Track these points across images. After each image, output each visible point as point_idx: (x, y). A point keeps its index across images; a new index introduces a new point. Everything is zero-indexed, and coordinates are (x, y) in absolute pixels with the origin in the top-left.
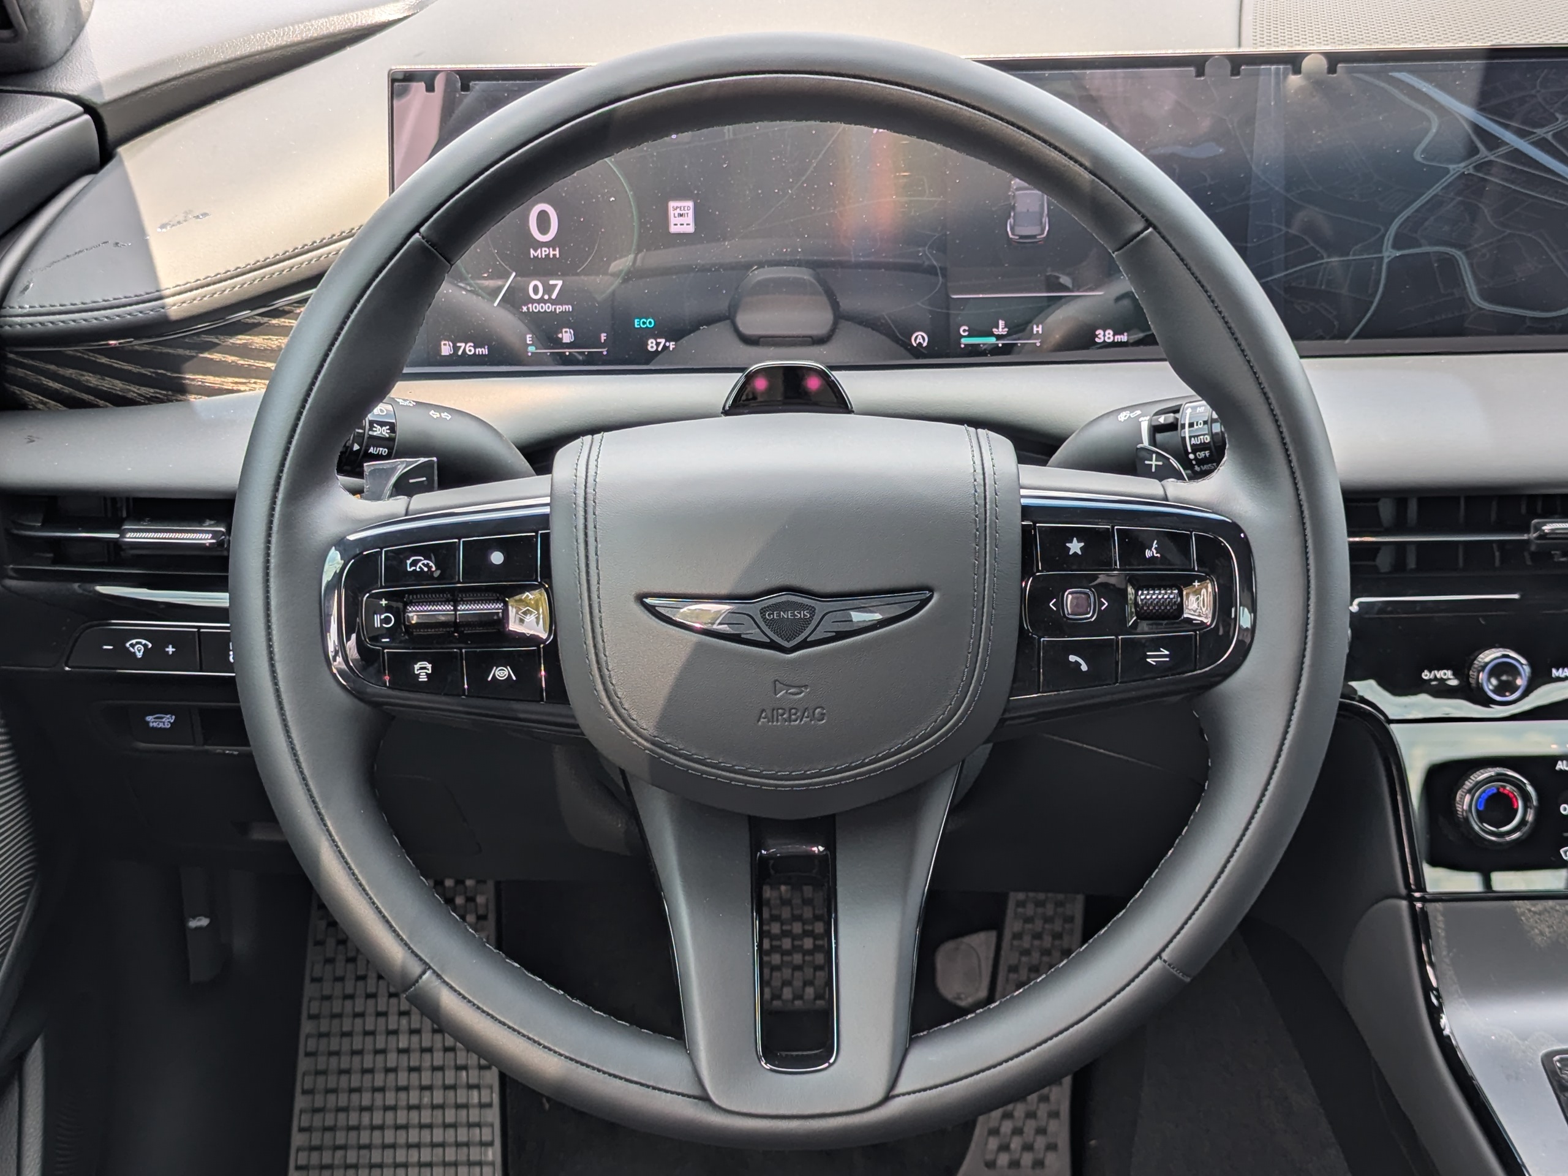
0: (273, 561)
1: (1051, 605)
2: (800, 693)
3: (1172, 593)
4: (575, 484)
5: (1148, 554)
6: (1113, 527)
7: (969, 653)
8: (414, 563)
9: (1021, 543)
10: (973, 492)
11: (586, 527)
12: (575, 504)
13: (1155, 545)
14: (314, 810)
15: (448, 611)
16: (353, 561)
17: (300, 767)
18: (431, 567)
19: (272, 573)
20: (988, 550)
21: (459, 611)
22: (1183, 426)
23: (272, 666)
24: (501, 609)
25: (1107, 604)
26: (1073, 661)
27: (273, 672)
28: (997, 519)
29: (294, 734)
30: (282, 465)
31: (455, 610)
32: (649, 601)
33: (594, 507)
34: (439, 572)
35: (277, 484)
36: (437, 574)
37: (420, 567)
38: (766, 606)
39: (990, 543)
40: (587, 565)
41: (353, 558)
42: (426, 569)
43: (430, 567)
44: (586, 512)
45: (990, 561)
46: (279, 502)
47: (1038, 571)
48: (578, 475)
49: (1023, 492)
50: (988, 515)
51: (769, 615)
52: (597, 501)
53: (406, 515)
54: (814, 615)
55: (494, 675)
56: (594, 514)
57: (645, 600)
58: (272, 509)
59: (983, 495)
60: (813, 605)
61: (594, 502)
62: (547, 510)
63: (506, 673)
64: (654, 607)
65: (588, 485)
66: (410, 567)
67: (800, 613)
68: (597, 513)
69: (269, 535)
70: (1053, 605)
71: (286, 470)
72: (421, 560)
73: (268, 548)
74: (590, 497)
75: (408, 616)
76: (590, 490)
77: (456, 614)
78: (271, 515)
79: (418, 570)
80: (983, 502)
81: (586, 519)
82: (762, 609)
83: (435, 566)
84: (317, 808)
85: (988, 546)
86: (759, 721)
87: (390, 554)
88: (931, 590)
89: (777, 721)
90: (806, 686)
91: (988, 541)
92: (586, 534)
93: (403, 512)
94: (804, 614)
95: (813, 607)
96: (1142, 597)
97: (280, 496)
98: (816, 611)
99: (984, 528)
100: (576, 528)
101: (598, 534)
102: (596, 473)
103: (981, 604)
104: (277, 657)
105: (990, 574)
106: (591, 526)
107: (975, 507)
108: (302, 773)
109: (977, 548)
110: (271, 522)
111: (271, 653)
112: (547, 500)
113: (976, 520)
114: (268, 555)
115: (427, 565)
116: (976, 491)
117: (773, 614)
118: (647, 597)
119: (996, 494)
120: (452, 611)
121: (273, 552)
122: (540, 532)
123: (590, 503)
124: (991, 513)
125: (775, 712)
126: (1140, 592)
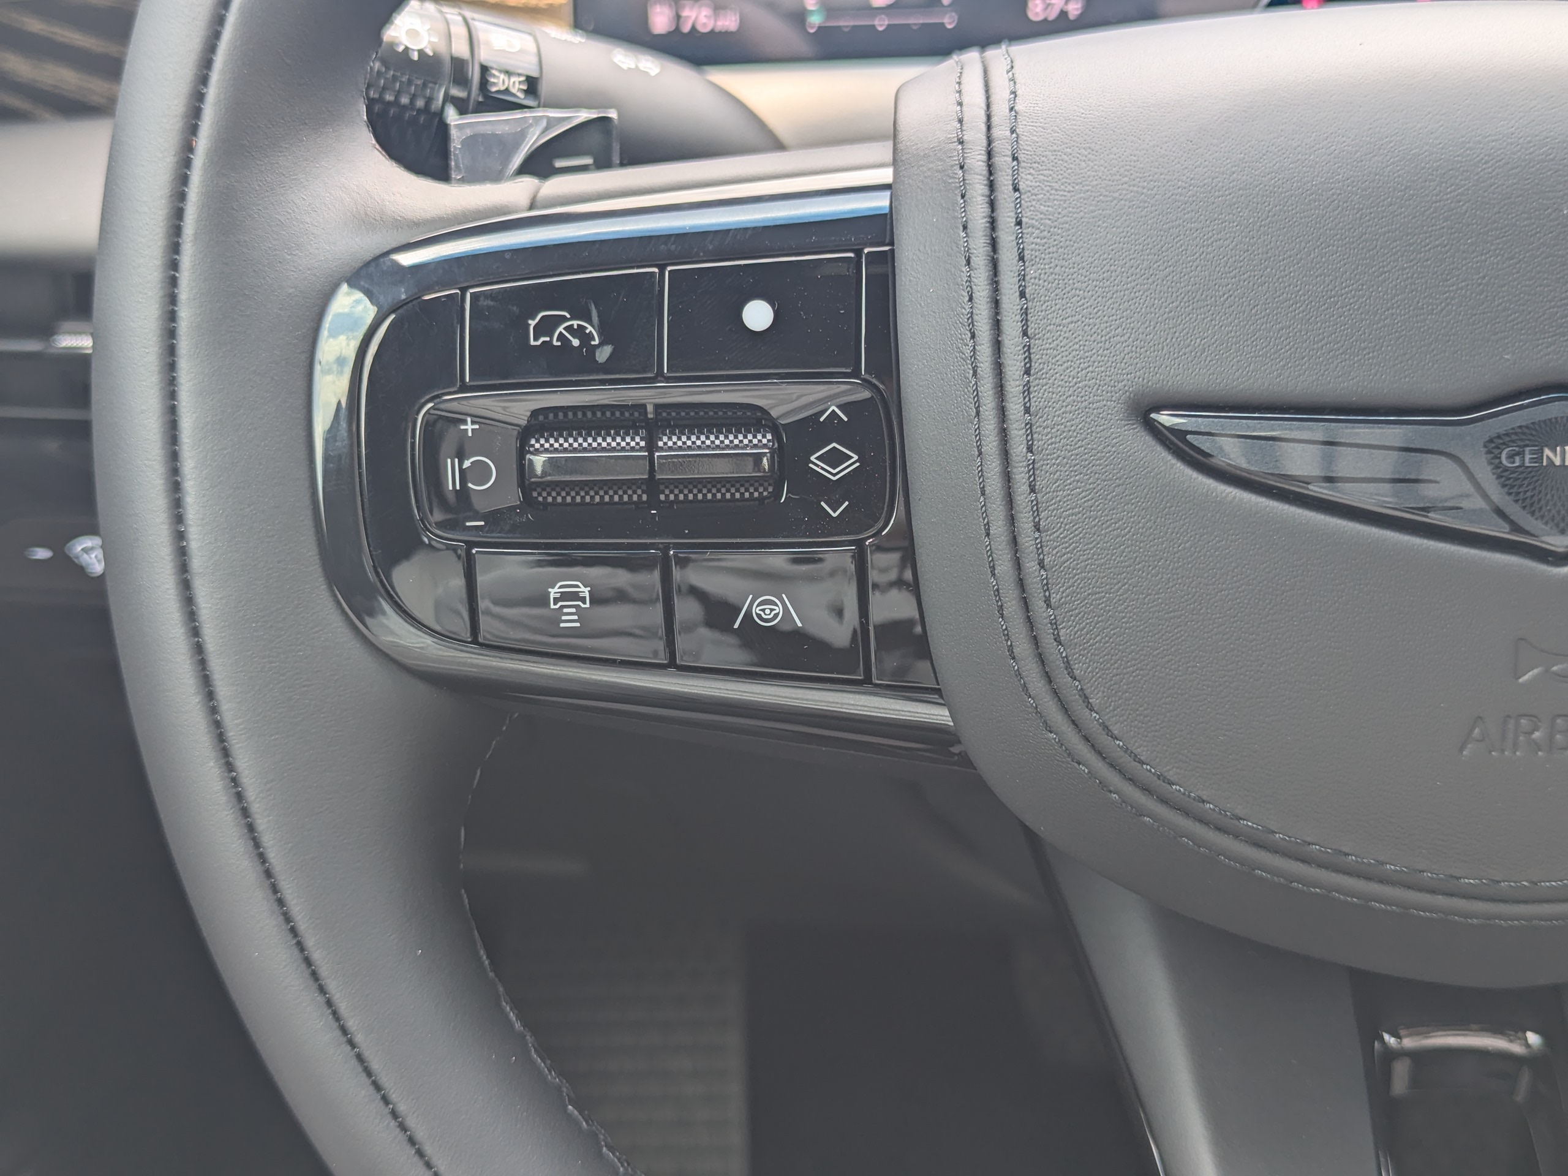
0: (185, 314)
4: (961, 121)
8: (547, 326)
11: (993, 224)
12: (962, 167)
14: (296, 952)
15: (633, 449)
16: (393, 316)
17: (257, 844)
18: (590, 337)
19: (184, 345)
21: (661, 449)
23: (186, 586)
24: (765, 446)
27: (188, 600)
29: (243, 761)
30: (206, 63)
31: (651, 447)
32: (1165, 418)
33: (1015, 172)
34: (608, 350)
35: (194, 113)
36: (603, 354)
37: (561, 337)
38: (1502, 431)
40: (997, 325)
41: (393, 312)
42: (576, 342)
43: (586, 338)
44: (991, 185)
46: (199, 160)
48: (966, 100)
51: (1511, 457)
52: (1021, 157)
53: (532, 206)
55: (748, 614)
56: (1016, 189)
57: (1153, 415)
58: (182, 179)
61: (1015, 158)
62: (880, 202)
63: (779, 609)
64: (1181, 434)
65: (995, 120)
66: (536, 339)
68: (1022, 186)
69: (174, 247)
71: (215, 77)
72: (564, 319)
73: (173, 282)
74: (1003, 148)
75: (530, 461)
76: (1001, 132)
77: (651, 457)
78: (179, 196)
79: (556, 343)
81: (992, 204)
82: (1491, 441)
83: (600, 335)
84: (301, 946)
86: (1461, 749)
87: (484, 302)
89: (1515, 747)
92: (994, 244)
93: (525, 201)
97: (203, 143)
100: (965, 228)
101: (1028, 239)
102: (1014, 93)
104: (197, 563)
106: (1006, 218)
108: (262, 858)
110: (178, 214)
111: (182, 554)
112: (886, 175)
114: (172, 299)
115: (579, 332)
117: (1521, 454)
118: (1158, 409)
120: (641, 449)
121: (184, 293)
122: (866, 251)
123: (1003, 161)
125: (1511, 725)
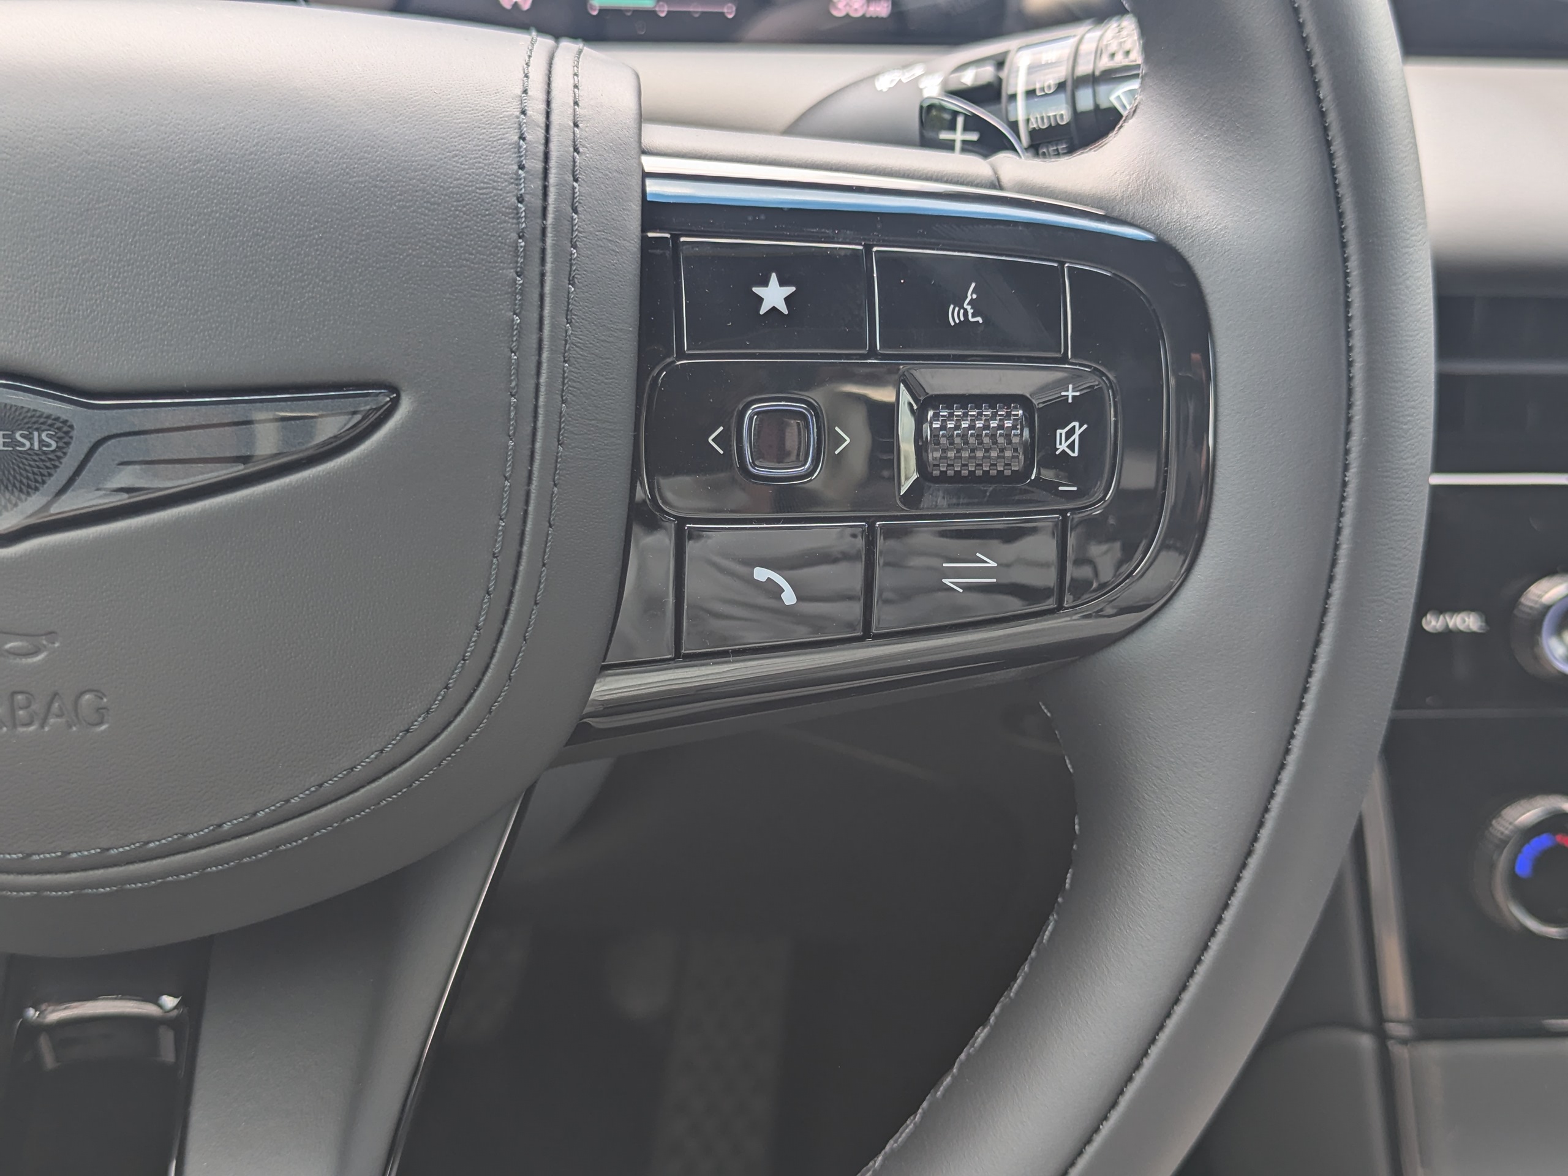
1: (710, 440)
2: (36, 653)
3: (1008, 416)
5: (954, 315)
6: (868, 248)
7: (494, 556)
9: (637, 280)
10: (516, 138)
13: (971, 295)
20: (547, 289)
22: (1013, 97)
25: (848, 440)
26: (763, 580)
28: (575, 211)
39: (556, 273)
45: (552, 317)
47: (681, 355)
49: (651, 164)
50: (552, 198)
54: (68, 444)
59: (541, 148)
60: (64, 417)
67: (29, 438)
70: (713, 440)
80: (539, 166)
85: (548, 279)
88: (394, 389)
90: (51, 634)
91: (549, 266)
94: (41, 441)
95: (65, 422)
96: (936, 425)
98: (74, 433)
99: (538, 232)
103: (528, 429)
105: (552, 351)
107: (518, 178)
109: (520, 281)
113: (517, 208)
116: (522, 138)
119: (576, 150)
124: (559, 194)
126: (930, 413)
